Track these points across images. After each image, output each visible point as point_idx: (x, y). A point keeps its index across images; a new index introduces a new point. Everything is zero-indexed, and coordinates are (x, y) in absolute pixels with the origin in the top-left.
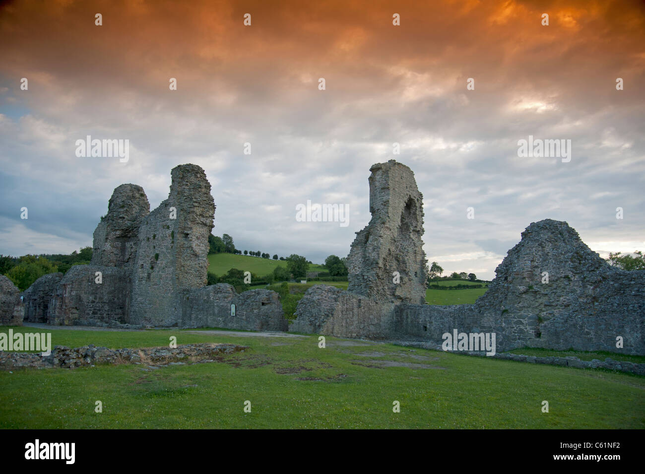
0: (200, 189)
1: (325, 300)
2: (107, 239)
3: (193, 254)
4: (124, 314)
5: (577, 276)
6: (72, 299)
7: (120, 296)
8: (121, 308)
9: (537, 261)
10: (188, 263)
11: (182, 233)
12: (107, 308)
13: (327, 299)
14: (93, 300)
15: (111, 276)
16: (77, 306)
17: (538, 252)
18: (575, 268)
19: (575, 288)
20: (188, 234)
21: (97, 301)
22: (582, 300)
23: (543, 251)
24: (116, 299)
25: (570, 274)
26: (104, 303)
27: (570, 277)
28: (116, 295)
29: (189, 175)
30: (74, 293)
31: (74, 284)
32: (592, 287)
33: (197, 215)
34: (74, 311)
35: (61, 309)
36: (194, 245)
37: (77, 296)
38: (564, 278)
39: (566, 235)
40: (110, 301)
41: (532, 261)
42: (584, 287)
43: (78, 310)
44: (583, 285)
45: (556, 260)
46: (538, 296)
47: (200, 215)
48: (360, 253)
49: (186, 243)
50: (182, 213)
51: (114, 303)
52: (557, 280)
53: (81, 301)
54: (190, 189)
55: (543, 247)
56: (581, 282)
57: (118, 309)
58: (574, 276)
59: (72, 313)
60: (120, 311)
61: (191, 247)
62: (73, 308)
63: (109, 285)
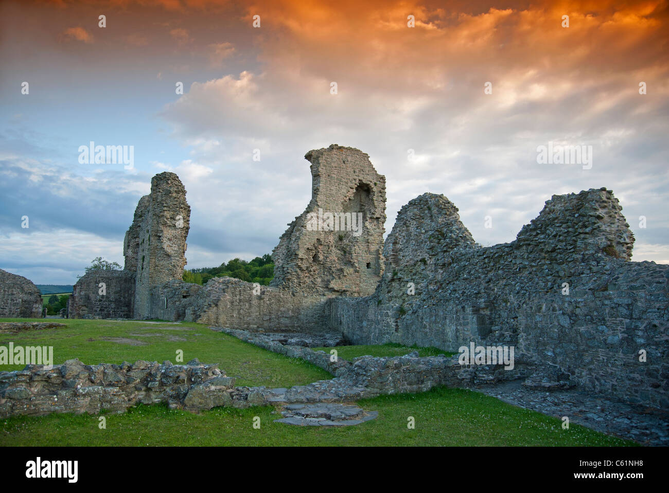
0: (170, 194)
1: (215, 291)
2: (129, 246)
3: (166, 255)
4: (129, 311)
5: (433, 260)
6: (81, 298)
7: (126, 295)
8: (127, 306)
9: (401, 243)
10: (161, 263)
11: (156, 236)
12: (113, 305)
13: (217, 290)
14: (101, 299)
15: (117, 278)
16: (86, 304)
17: (402, 233)
18: (432, 248)
19: (428, 272)
20: (160, 237)
21: (104, 299)
22: (432, 287)
23: (407, 230)
24: (122, 298)
25: (426, 257)
26: (111, 301)
27: (426, 260)
28: (122, 294)
29: (162, 182)
30: (82, 293)
31: (83, 285)
32: (442, 271)
33: (167, 219)
34: (84, 308)
35: (72, 307)
36: (165, 246)
37: (86, 295)
38: (420, 261)
39: (435, 210)
40: (116, 300)
41: (393, 243)
42: (436, 271)
43: (87, 307)
44: (435, 269)
45: (416, 241)
46: (402, 284)
47: (171, 218)
48: (285, 245)
49: (159, 244)
50: (155, 217)
51: (120, 301)
52: (415, 265)
53: (90, 300)
54: (162, 195)
55: (407, 227)
56: (433, 265)
57: (124, 307)
58: (430, 258)
59: (82, 310)
60: (126, 308)
61: (162, 248)
62: (83, 306)
63: (115, 286)
